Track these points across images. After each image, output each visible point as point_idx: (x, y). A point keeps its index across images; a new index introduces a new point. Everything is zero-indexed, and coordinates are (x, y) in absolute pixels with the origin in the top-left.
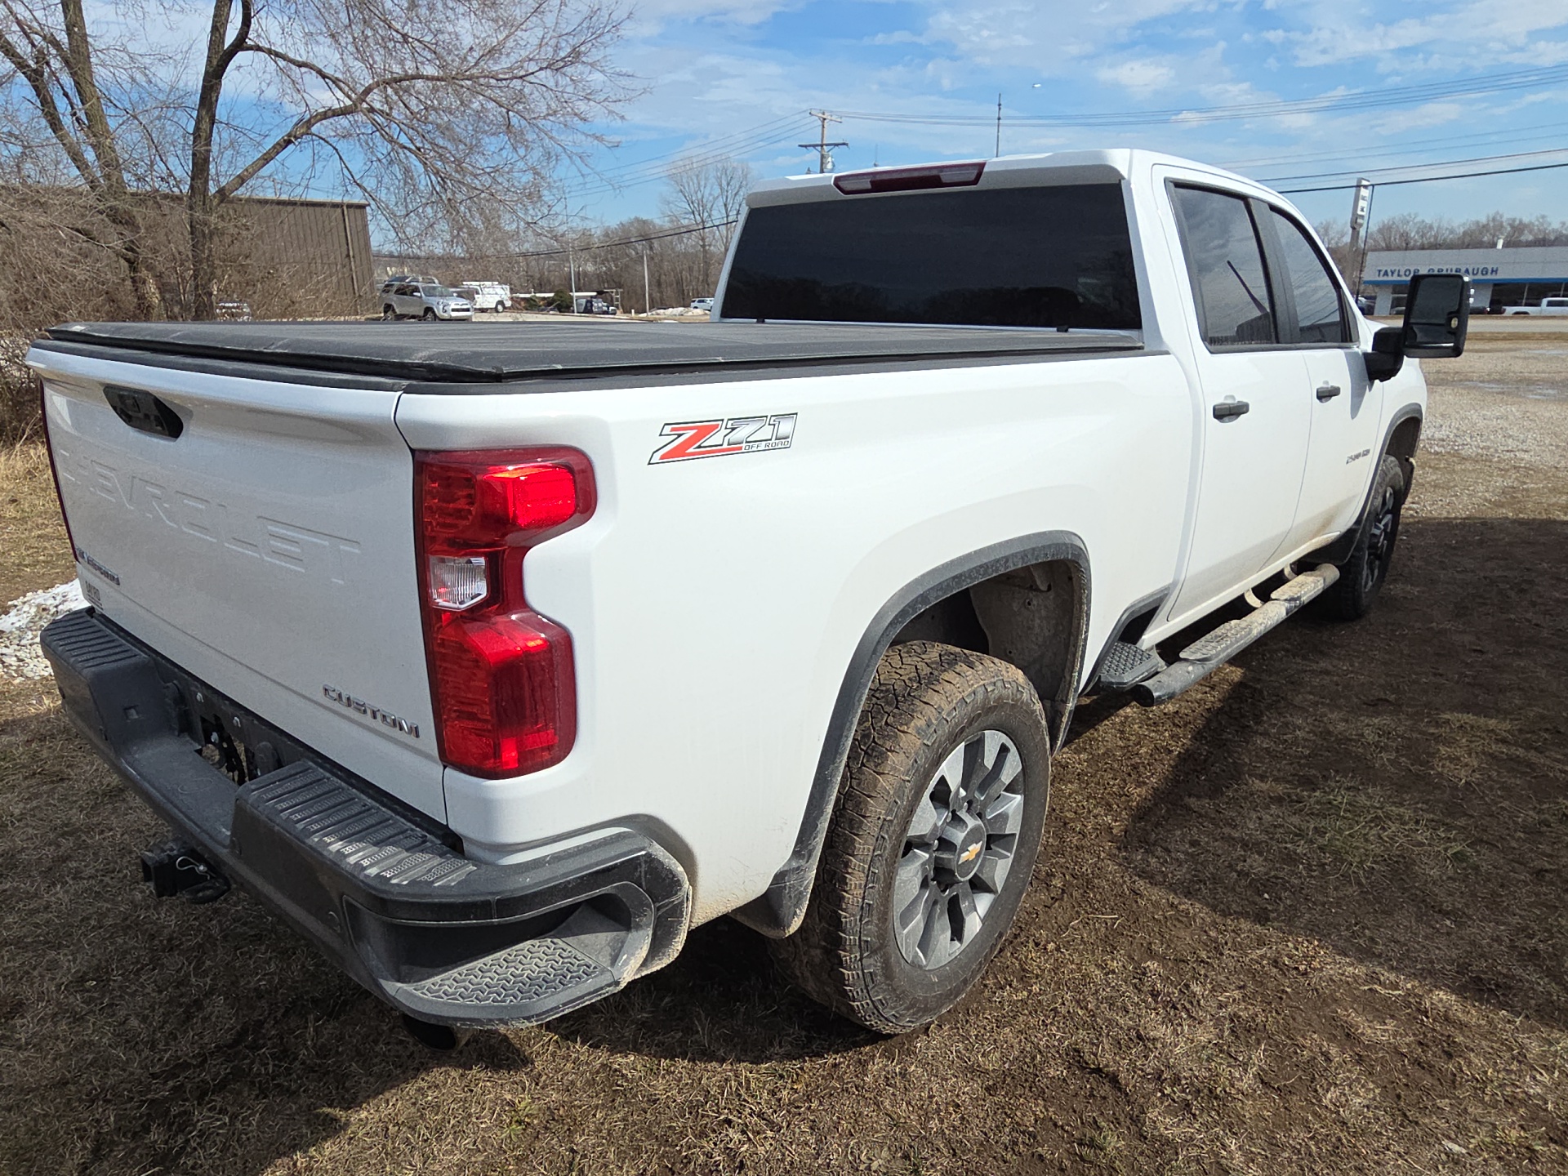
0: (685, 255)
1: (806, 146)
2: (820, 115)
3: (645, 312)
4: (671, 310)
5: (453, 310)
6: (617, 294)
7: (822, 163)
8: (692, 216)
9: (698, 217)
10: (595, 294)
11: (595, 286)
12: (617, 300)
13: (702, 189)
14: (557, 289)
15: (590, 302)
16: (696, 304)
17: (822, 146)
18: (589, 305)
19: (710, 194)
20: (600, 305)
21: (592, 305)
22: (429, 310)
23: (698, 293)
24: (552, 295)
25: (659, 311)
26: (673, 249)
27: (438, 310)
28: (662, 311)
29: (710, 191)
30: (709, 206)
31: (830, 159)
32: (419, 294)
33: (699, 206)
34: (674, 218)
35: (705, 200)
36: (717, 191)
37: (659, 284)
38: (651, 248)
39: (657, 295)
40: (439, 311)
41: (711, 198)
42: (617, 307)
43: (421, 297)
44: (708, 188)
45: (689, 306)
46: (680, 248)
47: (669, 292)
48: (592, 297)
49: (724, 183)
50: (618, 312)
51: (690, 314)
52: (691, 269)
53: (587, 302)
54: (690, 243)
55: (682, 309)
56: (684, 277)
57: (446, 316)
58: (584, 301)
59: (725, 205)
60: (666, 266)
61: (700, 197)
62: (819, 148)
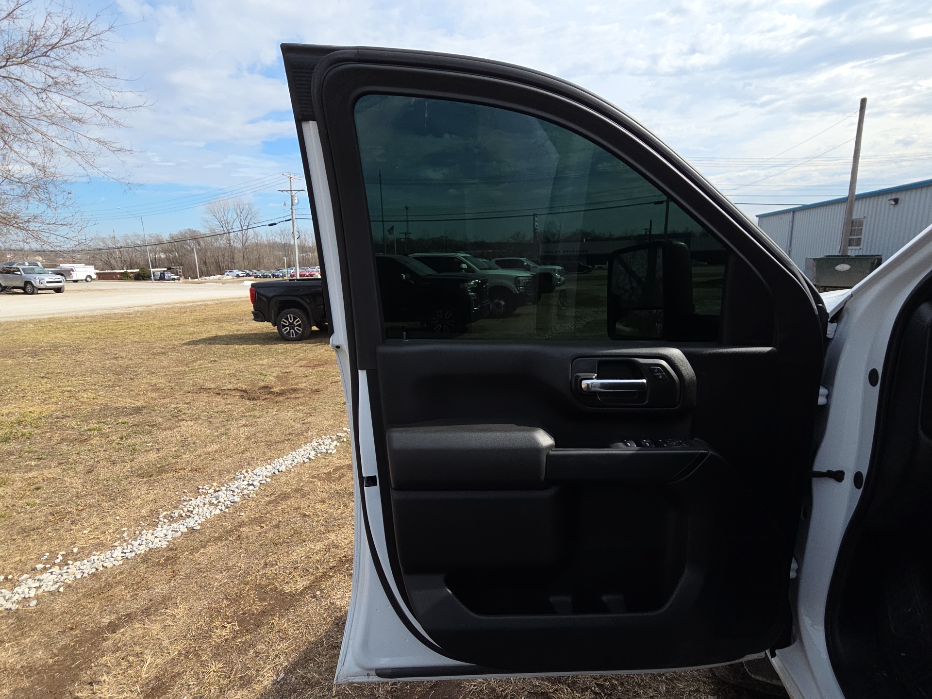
0: (220, 248)
1: (282, 191)
2: (289, 175)
3: (197, 278)
4: (213, 276)
5: (48, 282)
6: (180, 269)
7: (292, 200)
8: (222, 229)
9: (225, 229)
10: (166, 269)
11: (166, 265)
12: (180, 272)
13: (226, 214)
14: (142, 267)
15: (163, 274)
16: (228, 273)
17: (291, 191)
18: (162, 275)
19: (231, 217)
20: (169, 275)
21: (164, 276)
22: (27, 283)
23: (229, 267)
24: (138, 270)
25: (206, 277)
26: (212, 245)
27: (35, 282)
28: (207, 278)
29: (231, 216)
30: (231, 223)
31: (296, 198)
32: (19, 273)
33: (224, 223)
34: (211, 230)
35: (228, 221)
36: (235, 216)
37: (205, 263)
38: (199, 245)
39: (204, 269)
40: (36, 284)
41: (232, 219)
42: (181, 276)
43: (21, 275)
44: (230, 214)
45: (224, 274)
46: (216, 244)
47: (212, 268)
48: (164, 271)
49: (239, 213)
50: (181, 278)
51: (225, 278)
52: (223, 255)
53: (161, 274)
54: (222, 242)
55: (219, 276)
56: (220, 260)
57: (42, 286)
58: (159, 274)
59: (240, 223)
60: (209, 254)
61: (225, 219)
62: (290, 192)
